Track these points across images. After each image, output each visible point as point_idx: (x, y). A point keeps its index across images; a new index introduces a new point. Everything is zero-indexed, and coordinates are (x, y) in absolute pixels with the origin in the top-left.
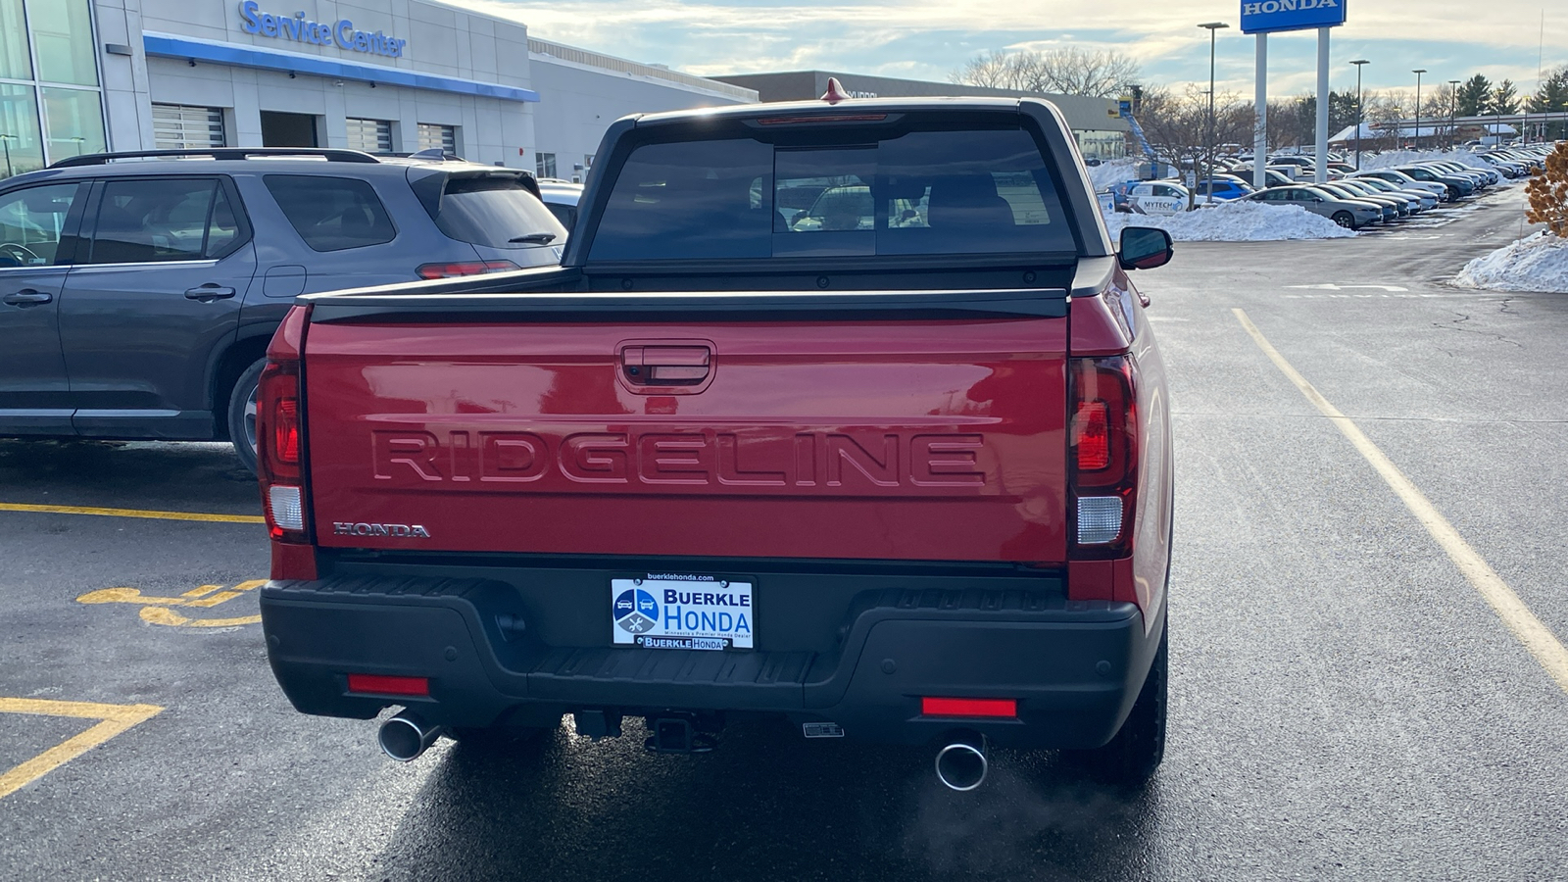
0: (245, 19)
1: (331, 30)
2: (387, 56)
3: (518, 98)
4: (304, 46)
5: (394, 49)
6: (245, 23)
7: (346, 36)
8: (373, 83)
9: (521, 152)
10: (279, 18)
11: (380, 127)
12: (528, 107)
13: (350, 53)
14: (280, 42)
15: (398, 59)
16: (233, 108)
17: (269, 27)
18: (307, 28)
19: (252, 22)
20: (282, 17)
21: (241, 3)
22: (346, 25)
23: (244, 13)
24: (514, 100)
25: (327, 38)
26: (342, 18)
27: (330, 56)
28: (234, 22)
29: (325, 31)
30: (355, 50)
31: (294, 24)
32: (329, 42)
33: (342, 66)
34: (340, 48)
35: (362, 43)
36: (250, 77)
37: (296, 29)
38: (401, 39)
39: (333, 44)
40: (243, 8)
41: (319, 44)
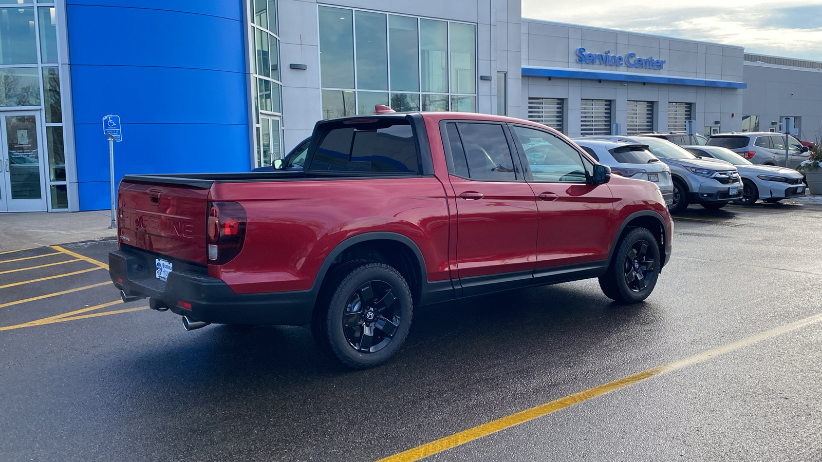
0: (578, 56)
1: (624, 59)
2: (654, 69)
3: (732, 87)
4: (608, 67)
5: (659, 65)
6: (578, 58)
7: (632, 61)
8: (644, 83)
9: (733, 115)
10: (596, 55)
11: (648, 104)
12: (740, 91)
13: (633, 69)
14: (595, 66)
15: (661, 71)
16: (568, 99)
17: (591, 59)
18: (610, 59)
19: (582, 57)
20: (597, 54)
21: (577, 49)
22: (632, 55)
23: (578, 54)
24: (730, 88)
25: (621, 62)
26: (630, 52)
27: (623, 71)
28: (573, 58)
29: (620, 59)
30: (636, 67)
31: (603, 57)
32: (622, 64)
33: (626, 76)
34: (628, 67)
35: (640, 64)
36: (578, 84)
37: (604, 59)
38: (663, 60)
39: (624, 65)
40: (578, 51)
41: (617, 66)
